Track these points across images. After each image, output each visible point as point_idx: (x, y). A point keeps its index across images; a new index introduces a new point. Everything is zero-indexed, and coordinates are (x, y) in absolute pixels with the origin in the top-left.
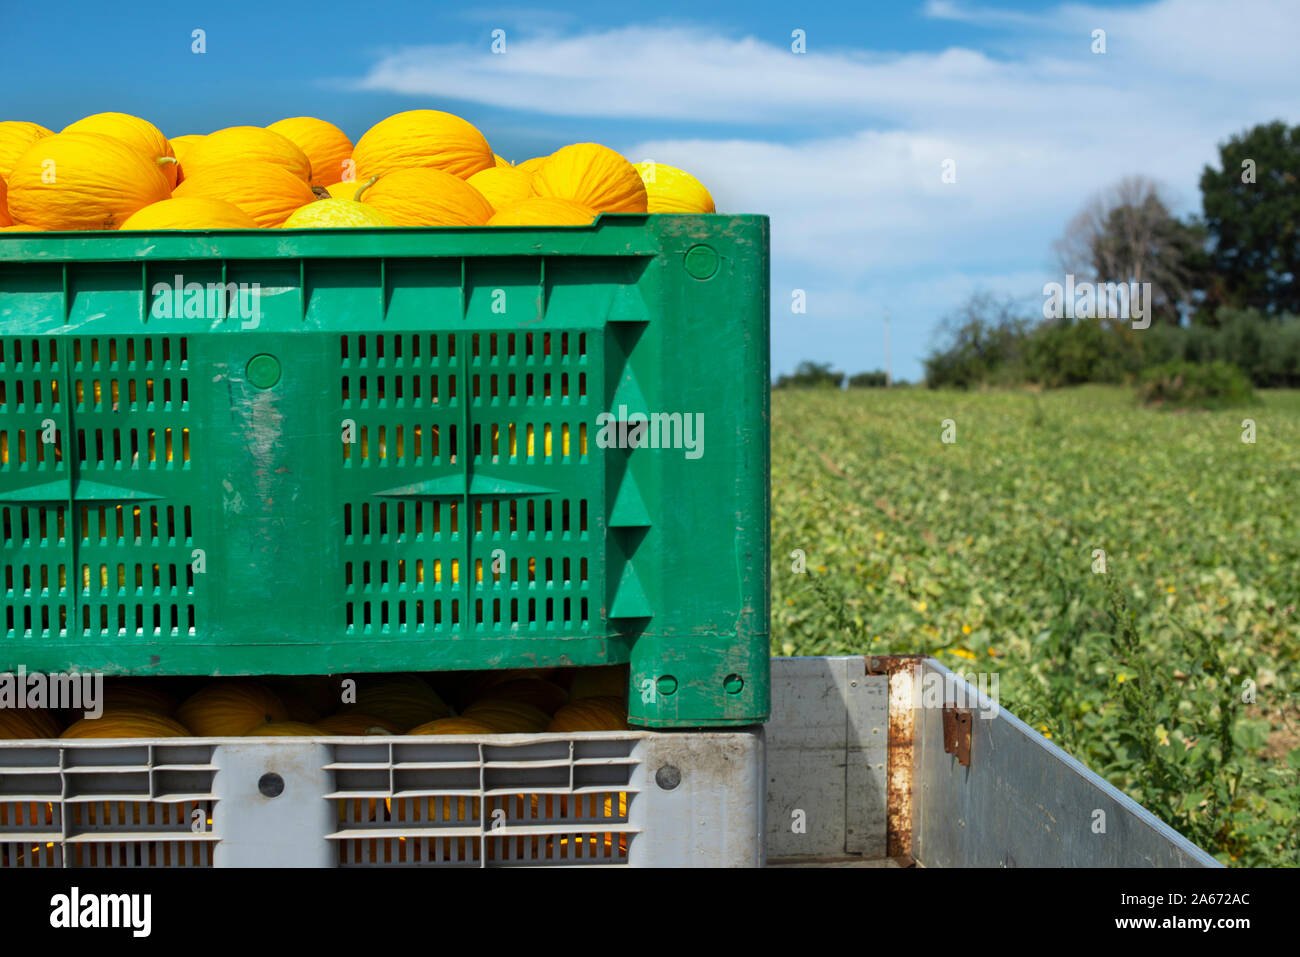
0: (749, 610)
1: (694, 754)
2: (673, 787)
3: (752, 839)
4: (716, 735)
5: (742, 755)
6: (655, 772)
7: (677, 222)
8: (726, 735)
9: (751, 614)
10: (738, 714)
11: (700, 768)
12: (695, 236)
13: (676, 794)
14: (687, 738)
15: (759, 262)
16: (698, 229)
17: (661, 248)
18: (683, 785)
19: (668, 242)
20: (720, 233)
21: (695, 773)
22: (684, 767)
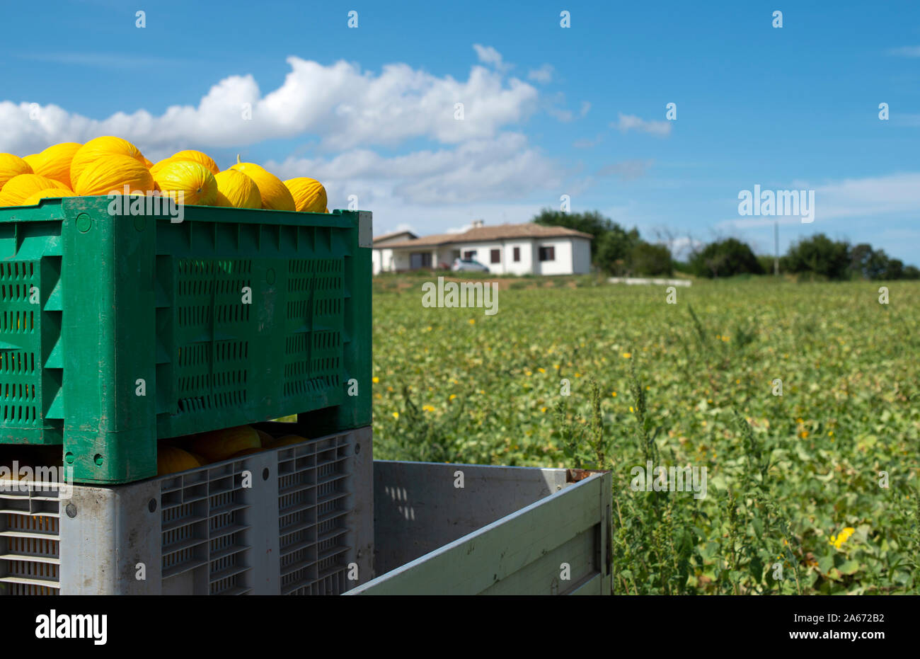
0: (104, 418)
1: (82, 498)
2: (74, 517)
3: (111, 551)
4: (92, 488)
5: (104, 501)
6: (65, 507)
7: (72, 201)
8: (97, 489)
9: (106, 420)
10: (100, 477)
11: (86, 506)
12: (80, 209)
13: (76, 520)
14: (80, 489)
15: (111, 222)
16: (81, 205)
17: (65, 215)
18: (78, 516)
19: (69, 213)
20: (91, 206)
21: (83, 510)
22: (78, 505)
